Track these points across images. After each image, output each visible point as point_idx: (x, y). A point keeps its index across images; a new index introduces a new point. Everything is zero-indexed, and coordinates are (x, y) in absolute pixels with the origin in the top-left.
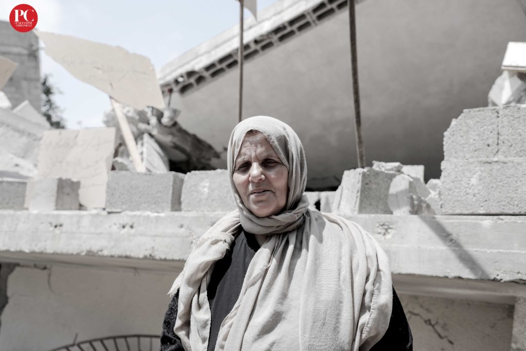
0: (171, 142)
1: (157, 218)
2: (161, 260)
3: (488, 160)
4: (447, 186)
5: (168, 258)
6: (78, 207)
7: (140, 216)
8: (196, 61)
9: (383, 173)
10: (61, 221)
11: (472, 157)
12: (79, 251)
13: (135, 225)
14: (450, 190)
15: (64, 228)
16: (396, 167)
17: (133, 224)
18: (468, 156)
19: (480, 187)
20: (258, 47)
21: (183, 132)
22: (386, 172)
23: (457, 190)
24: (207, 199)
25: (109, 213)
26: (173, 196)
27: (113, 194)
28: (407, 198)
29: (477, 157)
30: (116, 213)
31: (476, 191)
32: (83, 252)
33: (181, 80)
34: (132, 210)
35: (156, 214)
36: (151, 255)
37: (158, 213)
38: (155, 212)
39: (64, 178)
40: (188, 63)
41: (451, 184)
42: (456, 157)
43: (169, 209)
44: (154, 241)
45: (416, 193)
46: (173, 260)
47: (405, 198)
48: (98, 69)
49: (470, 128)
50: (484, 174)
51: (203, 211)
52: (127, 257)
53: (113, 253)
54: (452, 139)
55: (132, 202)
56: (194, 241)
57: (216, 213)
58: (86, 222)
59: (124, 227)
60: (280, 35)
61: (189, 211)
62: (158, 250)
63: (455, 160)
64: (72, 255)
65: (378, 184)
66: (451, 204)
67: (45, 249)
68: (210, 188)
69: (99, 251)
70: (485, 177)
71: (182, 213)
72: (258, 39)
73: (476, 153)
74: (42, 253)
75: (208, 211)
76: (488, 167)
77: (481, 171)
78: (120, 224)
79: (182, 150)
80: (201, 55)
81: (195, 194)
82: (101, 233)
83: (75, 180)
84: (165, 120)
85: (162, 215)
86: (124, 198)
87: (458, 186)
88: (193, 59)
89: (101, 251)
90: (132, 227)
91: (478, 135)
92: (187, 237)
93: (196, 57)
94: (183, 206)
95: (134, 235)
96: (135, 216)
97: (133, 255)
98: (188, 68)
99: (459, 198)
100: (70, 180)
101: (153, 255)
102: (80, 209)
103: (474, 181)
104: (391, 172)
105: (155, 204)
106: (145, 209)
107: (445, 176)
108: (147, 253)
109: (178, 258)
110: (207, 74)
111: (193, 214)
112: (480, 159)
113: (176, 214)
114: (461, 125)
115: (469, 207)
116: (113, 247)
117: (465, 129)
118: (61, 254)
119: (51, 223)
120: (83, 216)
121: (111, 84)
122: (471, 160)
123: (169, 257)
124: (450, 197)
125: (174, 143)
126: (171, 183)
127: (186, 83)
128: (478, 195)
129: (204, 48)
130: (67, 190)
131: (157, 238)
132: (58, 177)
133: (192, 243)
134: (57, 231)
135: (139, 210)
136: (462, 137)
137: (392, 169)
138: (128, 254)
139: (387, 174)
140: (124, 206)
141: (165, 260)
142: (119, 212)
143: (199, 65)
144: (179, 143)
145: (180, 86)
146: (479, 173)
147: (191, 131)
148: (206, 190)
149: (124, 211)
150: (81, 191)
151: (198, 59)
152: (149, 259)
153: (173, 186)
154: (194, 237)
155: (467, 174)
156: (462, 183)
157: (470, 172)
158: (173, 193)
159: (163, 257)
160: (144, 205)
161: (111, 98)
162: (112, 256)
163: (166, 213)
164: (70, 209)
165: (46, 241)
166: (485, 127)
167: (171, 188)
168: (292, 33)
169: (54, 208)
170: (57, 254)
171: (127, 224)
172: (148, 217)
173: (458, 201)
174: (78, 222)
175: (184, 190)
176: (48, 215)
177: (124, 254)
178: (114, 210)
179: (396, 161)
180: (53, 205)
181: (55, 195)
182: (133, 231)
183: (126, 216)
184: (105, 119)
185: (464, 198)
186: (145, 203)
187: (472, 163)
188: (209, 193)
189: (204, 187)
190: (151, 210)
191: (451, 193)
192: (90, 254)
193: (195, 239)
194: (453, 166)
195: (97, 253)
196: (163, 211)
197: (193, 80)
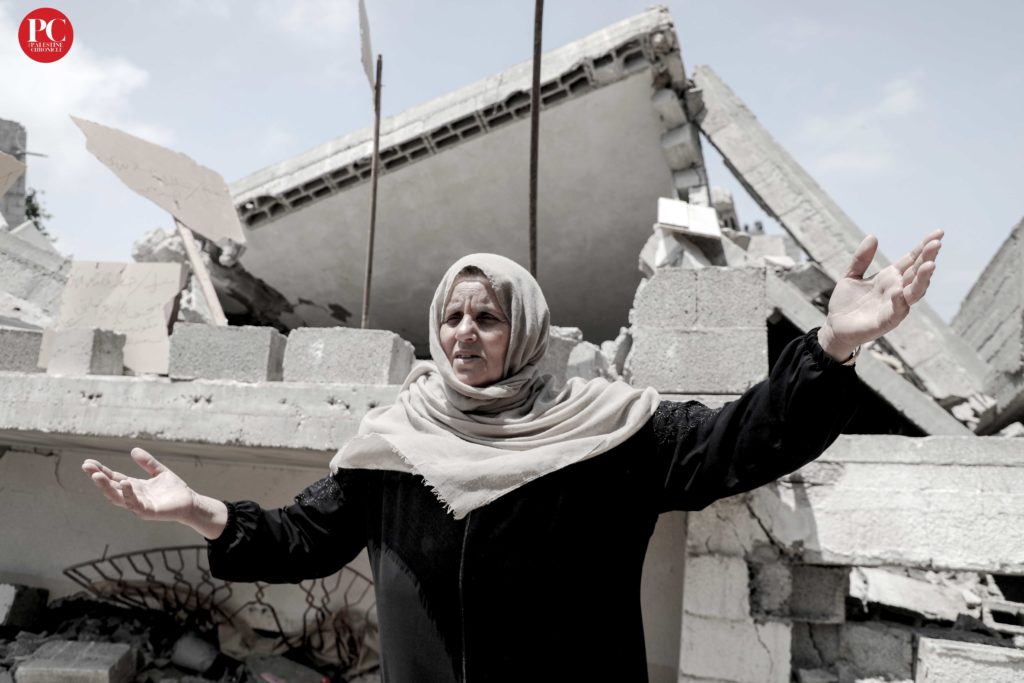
0: (228, 288)
1: (248, 391)
2: (253, 446)
3: (686, 329)
4: (640, 359)
5: (263, 444)
6: (121, 370)
7: (222, 386)
8: (272, 184)
9: (559, 339)
10: (99, 389)
11: (668, 325)
12: (126, 432)
13: (213, 398)
14: (643, 363)
15: (104, 400)
16: (573, 333)
17: (211, 397)
18: (663, 323)
19: (678, 361)
20: (359, 173)
21: (245, 276)
22: (563, 338)
23: (650, 364)
24: (321, 366)
25: (174, 380)
26: (270, 361)
27: (180, 355)
28: (593, 371)
29: (674, 325)
30: (185, 380)
31: (673, 366)
32: (133, 433)
33: (249, 206)
34: (208, 378)
35: (245, 384)
36: (237, 440)
37: (248, 382)
38: (244, 381)
39: (103, 329)
40: (261, 185)
41: (645, 356)
42: (649, 324)
43: (265, 377)
44: (243, 420)
45: (602, 367)
46: (271, 447)
47: (590, 372)
48: (159, 179)
49: (666, 290)
50: (682, 346)
51: (314, 382)
52: (201, 442)
53: (179, 437)
54: (645, 302)
55: (209, 366)
56: (302, 422)
57: (335, 384)
58: (137, 392)
59: (196, 401)
60: (387, 160)
61: (295, 381)
62: (248, 434)
63: (648, 328)
64: (116, 437)
65: (553, 353)
66: (644, 380)
67: (74, 428)
68: (324, 351)
69: (158, 433)
70: (682, 349)
71: (284, 384)
72: (359, 163)
73: (673, 320)
74: (68, 434)
75: (322, 382)
76: (686, 337)
77: (679, 342)
78: (191, 396)
79: (243, 300)
80: (280, 177)
81: (304, 358)
82: (162, 409)
83: (118, 333)
84: (224, 259)
85: (255, 385)
86: (197, 360)
87: (652, 358)
88: (268, 182)
89: (162, 433)
90: (209, 401)
91: (675, 299)
92: (292, 416)
93: (273, 179)
94: (285, 374)
95: (213, 412)
96: (213, 385)
97: (210, 439)
98: (261, 191)
99: (654, 374)
100: (111, 332)
101: (241, 440)
102: (124, 374)
103: (670, 353)
104: (568, 339)
105: (243, 369)
106: (229, 377)
107: (636, 347)
108: (232, 437)
109: (278, 445)
110: (286, 202)
111: (300, 385)
112: (677, 328)
113: (276, 384)
114: (655, 285)
115: (665, 384)
116: (179, 428)
117: (660, 291)
118: (99, 436)
119: (83, 394)
120: (134, 383)
121: (176, 202)
122: (667, 329)
123: (265, 443)
124: (643, 372)
125: (232, 290)
126: (268, 343)
127: (257, 212)
128: (675, 371)
129: (283, 168)
130: (107, 346)
131: (246, 417)
132: (95, 327)
133: (299, 424)
134: (93, 403)
135: (219, 377)
136: (656, 300)
137: (568, 336)
138: (203, 437)
139: (564, 341)
140: (196, 372)
141: (259, 447)
142: (190, 380)
143: (277, 188)
144: (238, 290)
145: (248, 215)
146: (676, 344)
147: (257, 275)
148: (319, 354)
149: (196, 378)
150: (126, 349)
151: (276, 182)
152: (235, 445)
153: (270, 346)
154: (303, 416)
155: (663, 344)
156: (657, 355)
157: (666, 342)
158: (270, 356)
159: (256, 443)
160: (227, 371)
161: (176, 220)
162: (178, 441)
163: (260, 384)
164: (111, 374)
165: (75, 417)
166: (682, 291)
167: (268, 349)
168: (403, 160)
169: (89, 371)
170: (93, 435)
171: (201, 397)
172: (234, 388)
173: (652, 376)
174: (126, 392)
175: (287, 353)
176: (78, 381)
177: (197, 438)
178: (182, 377)
179: (574, 326)
180: (86, 367)
181: (90, 353)
182: (210, 406)
183: (200, 386)
184: (136, 252)
185: (659, 373)
186: (228, 369)
187: (667, 332)
188: (323, 357)
189: (317, 349)
190: (238, 378)
191: (644, 366)
192: (144, 437)
193: (303, 419)
194: (646, 335)
195: (155, 435)
196: (256, 381)
197: (266, 208)
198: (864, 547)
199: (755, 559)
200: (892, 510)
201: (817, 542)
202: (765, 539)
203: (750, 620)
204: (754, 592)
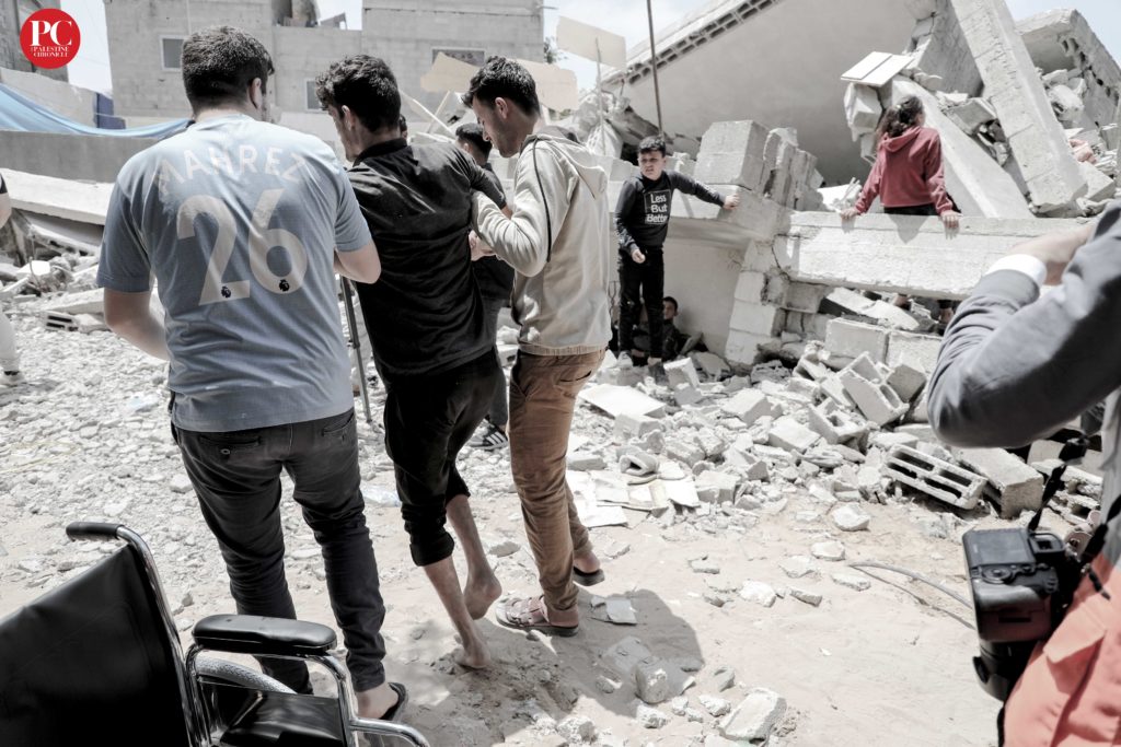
0: (625, 126)
8: (639, 56)
20: (693, 43)
33: (630, 71)
40: (636, 56)
60: (711, 32)
72: (692, 36)
88: (639, 53)
98: (636, 61)
110: (650, 67)
127: (635, 74)
143: (644, 58)
145: (630, 77)
146: (711, 161)
147: (645, 117)
151: (645, 53)
168: (722, 30)
187: (709, 155)
197: (640, 72)
198: (817, 270)
199: (769, 275)
200: (836, 252)
201: (798, 267)
202: (775, 265)
203: (760, 303)
204: (765, 291)
